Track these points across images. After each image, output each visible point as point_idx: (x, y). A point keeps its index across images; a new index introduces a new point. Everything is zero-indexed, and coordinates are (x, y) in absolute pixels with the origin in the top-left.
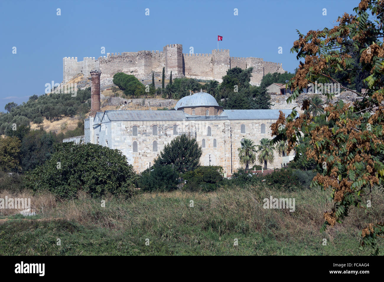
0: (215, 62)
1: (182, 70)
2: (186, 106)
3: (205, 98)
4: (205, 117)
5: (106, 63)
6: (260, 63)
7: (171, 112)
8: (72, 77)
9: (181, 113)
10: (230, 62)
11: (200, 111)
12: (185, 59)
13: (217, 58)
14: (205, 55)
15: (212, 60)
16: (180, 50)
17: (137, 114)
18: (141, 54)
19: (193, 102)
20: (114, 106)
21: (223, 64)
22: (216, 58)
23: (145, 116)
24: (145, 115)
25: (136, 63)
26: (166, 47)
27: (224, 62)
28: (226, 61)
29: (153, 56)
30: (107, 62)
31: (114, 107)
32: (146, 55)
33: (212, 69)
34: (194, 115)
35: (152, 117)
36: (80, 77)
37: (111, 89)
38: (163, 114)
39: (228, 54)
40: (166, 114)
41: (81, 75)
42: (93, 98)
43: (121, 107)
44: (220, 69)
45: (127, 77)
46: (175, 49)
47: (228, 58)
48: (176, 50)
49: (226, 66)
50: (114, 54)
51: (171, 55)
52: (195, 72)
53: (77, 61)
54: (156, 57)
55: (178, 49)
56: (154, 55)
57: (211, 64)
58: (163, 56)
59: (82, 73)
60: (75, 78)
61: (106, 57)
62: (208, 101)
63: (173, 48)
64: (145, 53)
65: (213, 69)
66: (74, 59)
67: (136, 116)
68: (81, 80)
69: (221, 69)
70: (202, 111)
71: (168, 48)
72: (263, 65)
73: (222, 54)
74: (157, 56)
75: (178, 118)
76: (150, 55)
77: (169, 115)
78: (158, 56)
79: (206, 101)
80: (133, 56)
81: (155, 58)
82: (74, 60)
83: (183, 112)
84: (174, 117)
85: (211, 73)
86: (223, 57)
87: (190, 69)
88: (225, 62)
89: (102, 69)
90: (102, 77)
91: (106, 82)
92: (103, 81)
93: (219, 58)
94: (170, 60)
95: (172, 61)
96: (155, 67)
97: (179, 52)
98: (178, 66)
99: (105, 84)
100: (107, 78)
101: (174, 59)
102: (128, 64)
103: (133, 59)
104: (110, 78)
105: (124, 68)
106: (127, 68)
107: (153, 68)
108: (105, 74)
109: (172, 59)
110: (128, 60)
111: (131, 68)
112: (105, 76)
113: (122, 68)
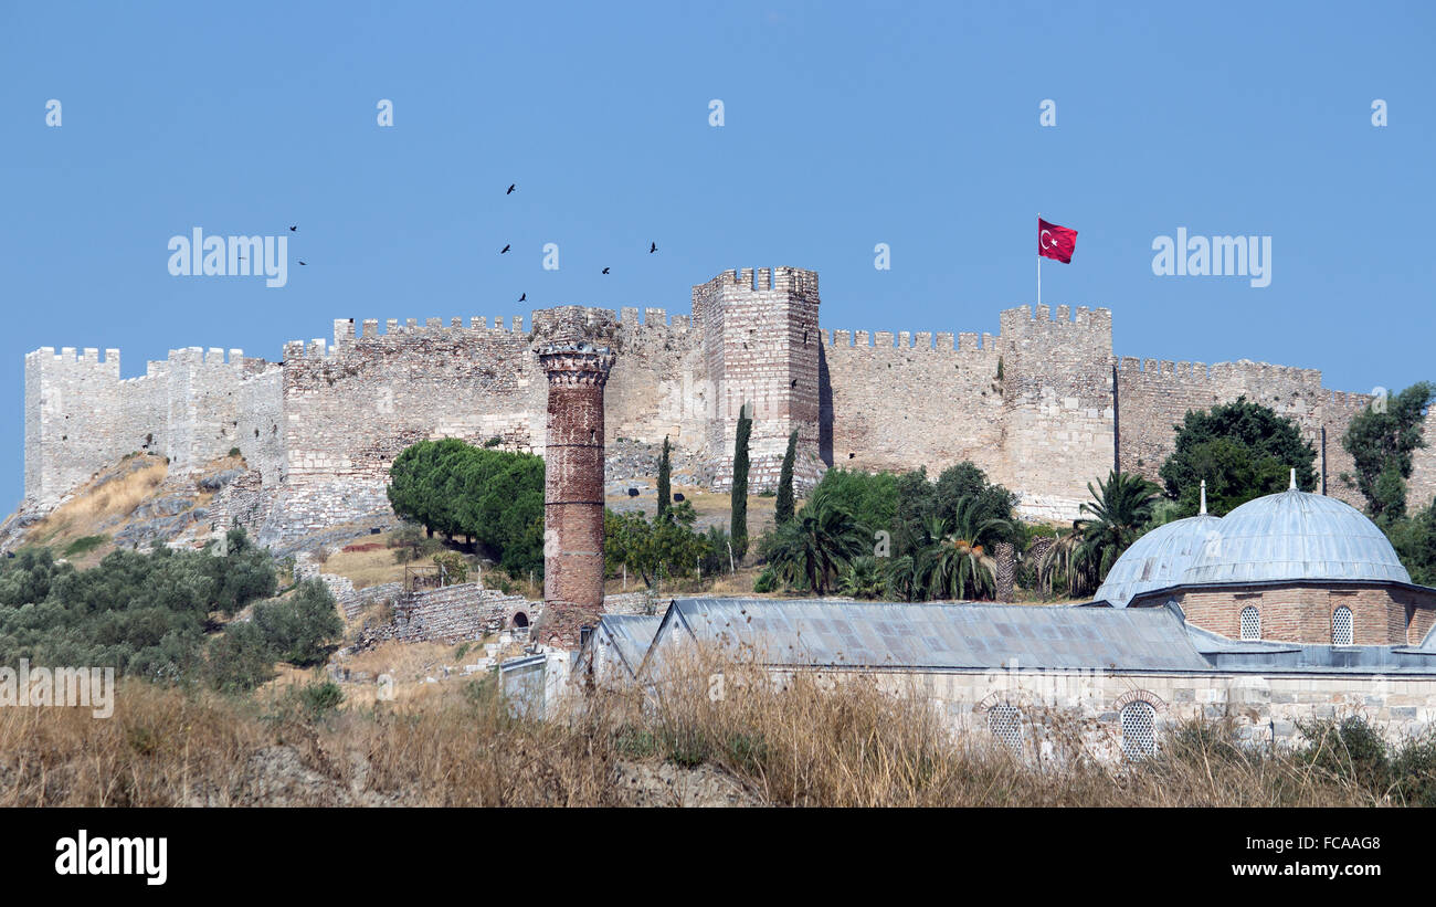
0: (1022, 384)
1: (814, 431)
2: (1193, 580)
3: (1328, 531)
4: (1326, 656)
5: (331, 382)
6: (1299, 402)
7: (1097, 619)
8: (86, 477)
9: (1165, 623)
10: (1115, 391)
11: (1295, 616)
12: (832, 365)
13: (1033, 366)
14: (958, 345)
15: (1000, 376)
16: (804, 303)
17: (883, 628)
18: (555, 327)
19: (1246, 552)
20: (441, 641)
21: (1071, 403)
22: (1029, 361)
23: (934, 641)
24: (934, 634)
25: (522, 383)
26: (718, 284)
27: (1075, 389)
28: (1091, 382)
29: (631, 341)
30: (333, 375)
31: (441, 650)
32: (588, 334)
33: (998, 433)
34: (1250, 641)
35: (977, 646)
36: (142, 475)
37: (391, 545)
38: (1050, 631)
39: (1107, 336)
40: (1068, 633)
41: (146, 466)
42: (558, 524)
43: (492, 649)
44: (1049, 430)
45: (498, 469)
46: (777, 301)
47: (1102, 361)
48: (783, 304)
49: (1093, 412)
50: (381, 327)
51: (746, 338)
52: (890, 451)
53: (117, 372)
54: (649, 349)
55: (796, 297)
56: (635, 339)
57: (995, 400)
58: (690, 341)
59: (152, 448)
60: (108, 479)
61: (330, 342)
62: (1343, 552)
63: (765, 294)
64: (579, 319)
65: (1004, 433)
66: (102, 359)
67: (878, 636)
68: (151, 492)
69: (1063, 435)
70: (1308, 613)
71: (729, 293)
72: (1318, 411)
73: (1064, 340)
74: (653, 343)
75: (1150, 661)
76: (610, 334)
77: (1090, 635)
78: (661, 343)
79: (1334, 552)
80: (499, 344)
81: (639, 353)
82: (99, 367)
83: (1174, 621)
84: (1122, 653)
85: (996, 458)
86: (1071, 359)
87: (861, 431)
88: (1083, 386)
89: (302, 425)
90: (301, 471)
91: (325, 505)
92: (306, 497)
93: (1049, 360)
94: (738, 370)
95: (755, 374)
96: (643, 412)
97: (797, 318)
98: (791, 407)
99: (323, 516)
100: (336, 481)
101: (771, 361)
102: (468, 391)
103: (501, 360)
104: (351, 478)
105: (441, 420)
106: (461, 419)
107: (627, 421)
108: (322, 455)
109: (758, 362)
110: (469, 364)
111: (486, 417)
112: (319, 464)
113: (429, 414)
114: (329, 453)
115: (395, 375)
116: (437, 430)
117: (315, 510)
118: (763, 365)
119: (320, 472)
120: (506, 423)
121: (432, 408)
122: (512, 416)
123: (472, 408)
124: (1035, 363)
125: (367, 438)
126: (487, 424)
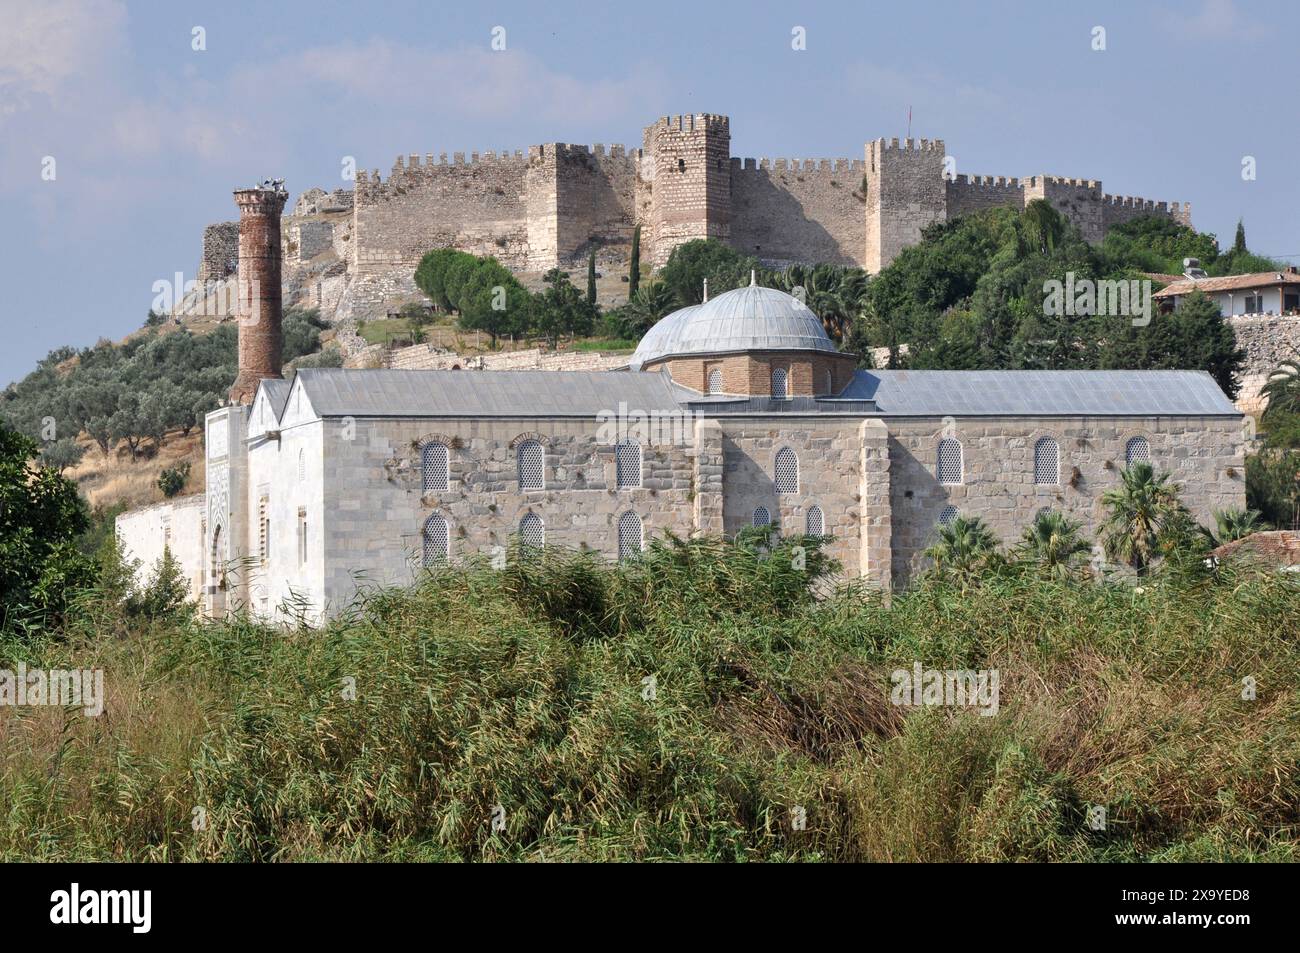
0: (879, 195)
1: (726, 231)
3: (772, 314)
4: (767, 405)
5: (386, 199)
6: (1085, 204)
10: (947, 199)
12: (743, 184)
13: (887, 181)
14: (834, 167)
15: (864, 189)
16: (717, 139)
18: (544, 158)
21: (915, 207)
22: (884, 178)
23: (485, 397)
24: (485, 392)
25: (522, 198)
27: (917, 197)
28: (929, 193)
29: (600, 168)
30: (389, 193)
32: (568, 163)
33: (863, 230)
35: (515, 400)
38: (573, 389)
40: (585, 390)
44: (899, 227)
46: (697, 138)
47: (938, 177)
48: (702, 141)
49: (931, 214)
51: (677, 165)
52: (786, 244)
55: (711, 134)
56: (603, 167)
57: (861, 206)
62: (782, 330)
63: (689, 134)
64: (561, 153)
67: (444, 394)
69: (908, 231)
70: (753, 374)
71: (665, 132)
72: (1099, 210)
73: (910, 163)
74: (615, 168)
76: (584, 162)
78: (622, 168)
79: (775, 329)
80: (505, 170)
81: (605, 176)
85: (862, 248)
86: (914, 175)
87: (764, 230)
88: (925, 195)
89: (366, 229)
90: (365, 262)
91: (382, 286)
92: (369, 281)
93: (899, 178)
94: (671, 188)
95: (683, 190)
96: (608, 218)
97: (712, 150)
98: (708, 214)
99: (381, 294)
100: (391, 268)
101: (693, 181)
102: (484, 204)
103: (506, 181)
104: (401, 267)
105: (465, 225)
106: (479, 224)
107: (597, 225)
108: (381, 251)
109: (684, 182)
110: (484, 185)
111: (497, 223)
112: (379, 257)
113: (456, 221)
114: (385, 250)
115: (431, 193)
116: (462, 233)
117: (376, 290)
118: (687, 184)
119: (379, 263)
120: (510, 227)
121: (458, 216)
122: (515, 222)
123: (486, 216)
124: (888, 179)
125: (412, 238)
126: (498, 228)
